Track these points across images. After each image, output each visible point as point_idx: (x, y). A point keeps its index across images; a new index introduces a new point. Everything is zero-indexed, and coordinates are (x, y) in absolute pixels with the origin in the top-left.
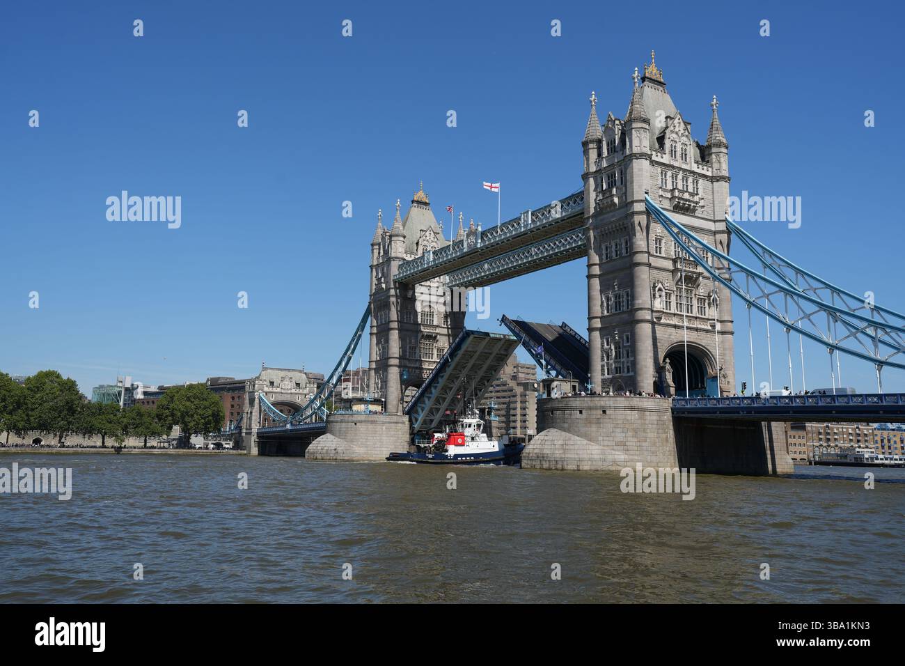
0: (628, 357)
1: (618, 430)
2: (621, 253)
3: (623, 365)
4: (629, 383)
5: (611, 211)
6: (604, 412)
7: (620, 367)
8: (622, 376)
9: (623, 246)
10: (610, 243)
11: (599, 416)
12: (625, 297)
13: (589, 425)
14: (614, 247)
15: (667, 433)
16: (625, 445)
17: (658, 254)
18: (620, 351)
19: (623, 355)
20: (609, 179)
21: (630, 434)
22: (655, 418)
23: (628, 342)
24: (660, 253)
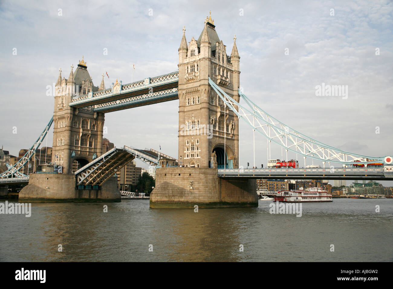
0: (198, 149)
1: (196, 183)
2: (196, 102)
3: (195, 153)
4: (198, 161)
5: (192, 83)
6: (190, 174)
7: (193, 154)
8: (194, 158)
9: (197, 99)
10: (191, 97)
11: (188, 177)
12: (197, 122)
13: (183, 180)
14: (192, 99)
15: (215, 184)
16: (199, 189)
17: (212, 104)
18: (194, 147)
19: (195, 148)
20: (191, 68)
21: (201, 184)
22: (211, 177)
23: (198, 143)
24: (213, 104)
